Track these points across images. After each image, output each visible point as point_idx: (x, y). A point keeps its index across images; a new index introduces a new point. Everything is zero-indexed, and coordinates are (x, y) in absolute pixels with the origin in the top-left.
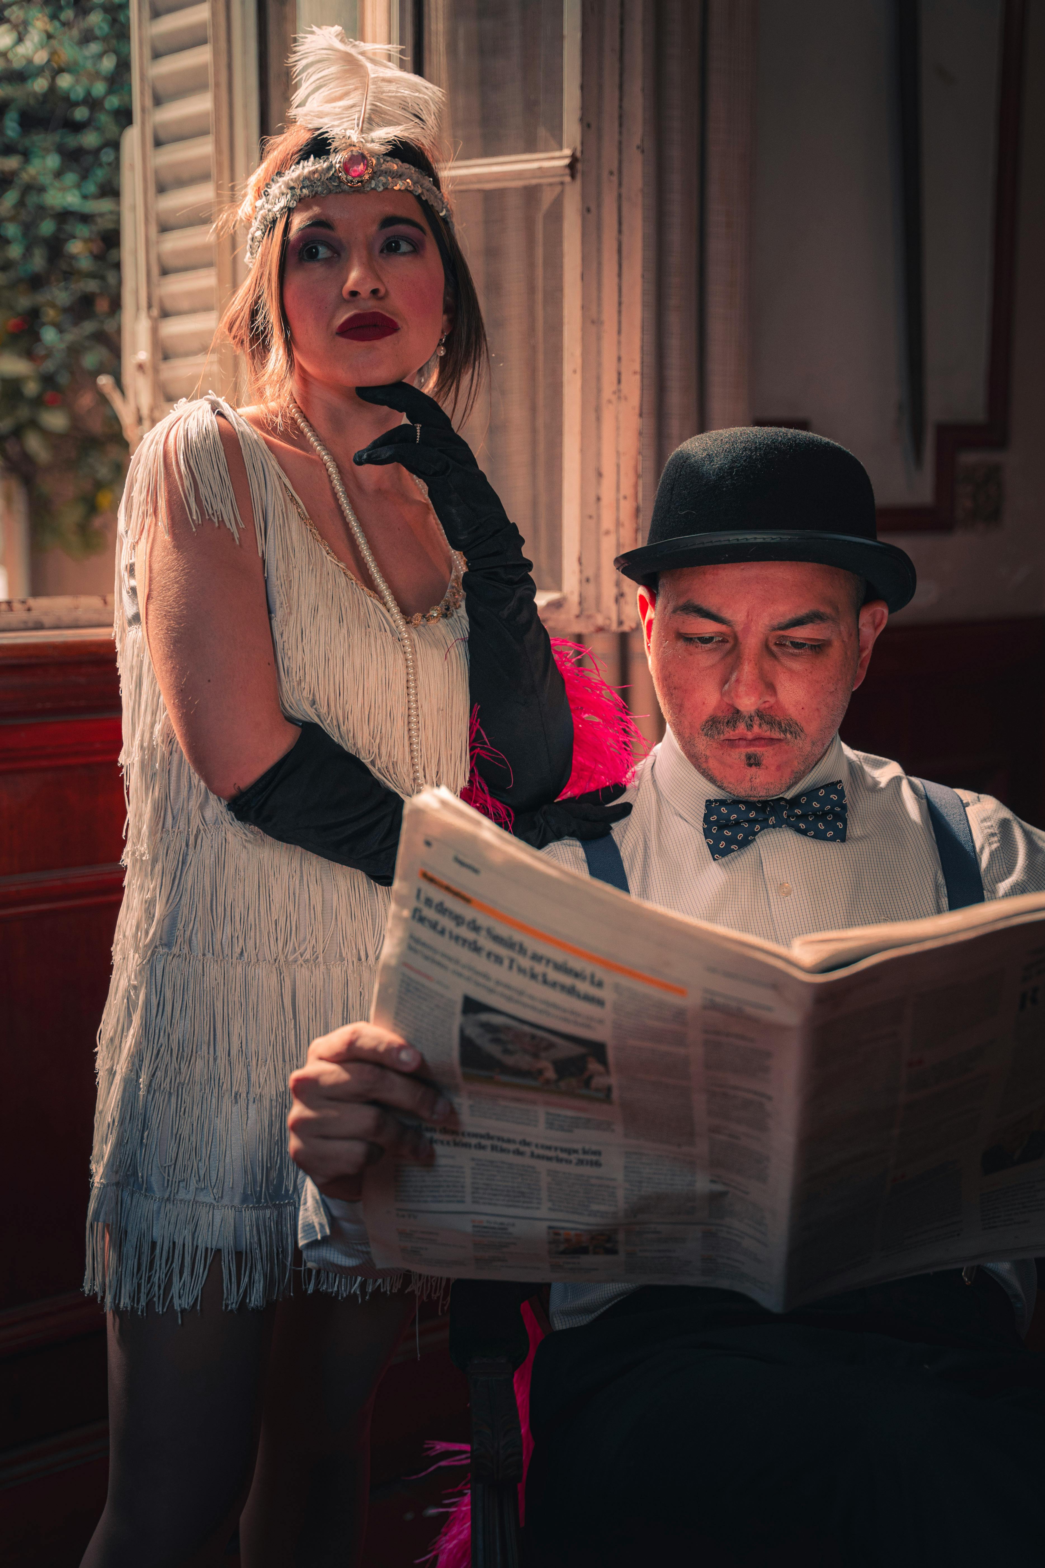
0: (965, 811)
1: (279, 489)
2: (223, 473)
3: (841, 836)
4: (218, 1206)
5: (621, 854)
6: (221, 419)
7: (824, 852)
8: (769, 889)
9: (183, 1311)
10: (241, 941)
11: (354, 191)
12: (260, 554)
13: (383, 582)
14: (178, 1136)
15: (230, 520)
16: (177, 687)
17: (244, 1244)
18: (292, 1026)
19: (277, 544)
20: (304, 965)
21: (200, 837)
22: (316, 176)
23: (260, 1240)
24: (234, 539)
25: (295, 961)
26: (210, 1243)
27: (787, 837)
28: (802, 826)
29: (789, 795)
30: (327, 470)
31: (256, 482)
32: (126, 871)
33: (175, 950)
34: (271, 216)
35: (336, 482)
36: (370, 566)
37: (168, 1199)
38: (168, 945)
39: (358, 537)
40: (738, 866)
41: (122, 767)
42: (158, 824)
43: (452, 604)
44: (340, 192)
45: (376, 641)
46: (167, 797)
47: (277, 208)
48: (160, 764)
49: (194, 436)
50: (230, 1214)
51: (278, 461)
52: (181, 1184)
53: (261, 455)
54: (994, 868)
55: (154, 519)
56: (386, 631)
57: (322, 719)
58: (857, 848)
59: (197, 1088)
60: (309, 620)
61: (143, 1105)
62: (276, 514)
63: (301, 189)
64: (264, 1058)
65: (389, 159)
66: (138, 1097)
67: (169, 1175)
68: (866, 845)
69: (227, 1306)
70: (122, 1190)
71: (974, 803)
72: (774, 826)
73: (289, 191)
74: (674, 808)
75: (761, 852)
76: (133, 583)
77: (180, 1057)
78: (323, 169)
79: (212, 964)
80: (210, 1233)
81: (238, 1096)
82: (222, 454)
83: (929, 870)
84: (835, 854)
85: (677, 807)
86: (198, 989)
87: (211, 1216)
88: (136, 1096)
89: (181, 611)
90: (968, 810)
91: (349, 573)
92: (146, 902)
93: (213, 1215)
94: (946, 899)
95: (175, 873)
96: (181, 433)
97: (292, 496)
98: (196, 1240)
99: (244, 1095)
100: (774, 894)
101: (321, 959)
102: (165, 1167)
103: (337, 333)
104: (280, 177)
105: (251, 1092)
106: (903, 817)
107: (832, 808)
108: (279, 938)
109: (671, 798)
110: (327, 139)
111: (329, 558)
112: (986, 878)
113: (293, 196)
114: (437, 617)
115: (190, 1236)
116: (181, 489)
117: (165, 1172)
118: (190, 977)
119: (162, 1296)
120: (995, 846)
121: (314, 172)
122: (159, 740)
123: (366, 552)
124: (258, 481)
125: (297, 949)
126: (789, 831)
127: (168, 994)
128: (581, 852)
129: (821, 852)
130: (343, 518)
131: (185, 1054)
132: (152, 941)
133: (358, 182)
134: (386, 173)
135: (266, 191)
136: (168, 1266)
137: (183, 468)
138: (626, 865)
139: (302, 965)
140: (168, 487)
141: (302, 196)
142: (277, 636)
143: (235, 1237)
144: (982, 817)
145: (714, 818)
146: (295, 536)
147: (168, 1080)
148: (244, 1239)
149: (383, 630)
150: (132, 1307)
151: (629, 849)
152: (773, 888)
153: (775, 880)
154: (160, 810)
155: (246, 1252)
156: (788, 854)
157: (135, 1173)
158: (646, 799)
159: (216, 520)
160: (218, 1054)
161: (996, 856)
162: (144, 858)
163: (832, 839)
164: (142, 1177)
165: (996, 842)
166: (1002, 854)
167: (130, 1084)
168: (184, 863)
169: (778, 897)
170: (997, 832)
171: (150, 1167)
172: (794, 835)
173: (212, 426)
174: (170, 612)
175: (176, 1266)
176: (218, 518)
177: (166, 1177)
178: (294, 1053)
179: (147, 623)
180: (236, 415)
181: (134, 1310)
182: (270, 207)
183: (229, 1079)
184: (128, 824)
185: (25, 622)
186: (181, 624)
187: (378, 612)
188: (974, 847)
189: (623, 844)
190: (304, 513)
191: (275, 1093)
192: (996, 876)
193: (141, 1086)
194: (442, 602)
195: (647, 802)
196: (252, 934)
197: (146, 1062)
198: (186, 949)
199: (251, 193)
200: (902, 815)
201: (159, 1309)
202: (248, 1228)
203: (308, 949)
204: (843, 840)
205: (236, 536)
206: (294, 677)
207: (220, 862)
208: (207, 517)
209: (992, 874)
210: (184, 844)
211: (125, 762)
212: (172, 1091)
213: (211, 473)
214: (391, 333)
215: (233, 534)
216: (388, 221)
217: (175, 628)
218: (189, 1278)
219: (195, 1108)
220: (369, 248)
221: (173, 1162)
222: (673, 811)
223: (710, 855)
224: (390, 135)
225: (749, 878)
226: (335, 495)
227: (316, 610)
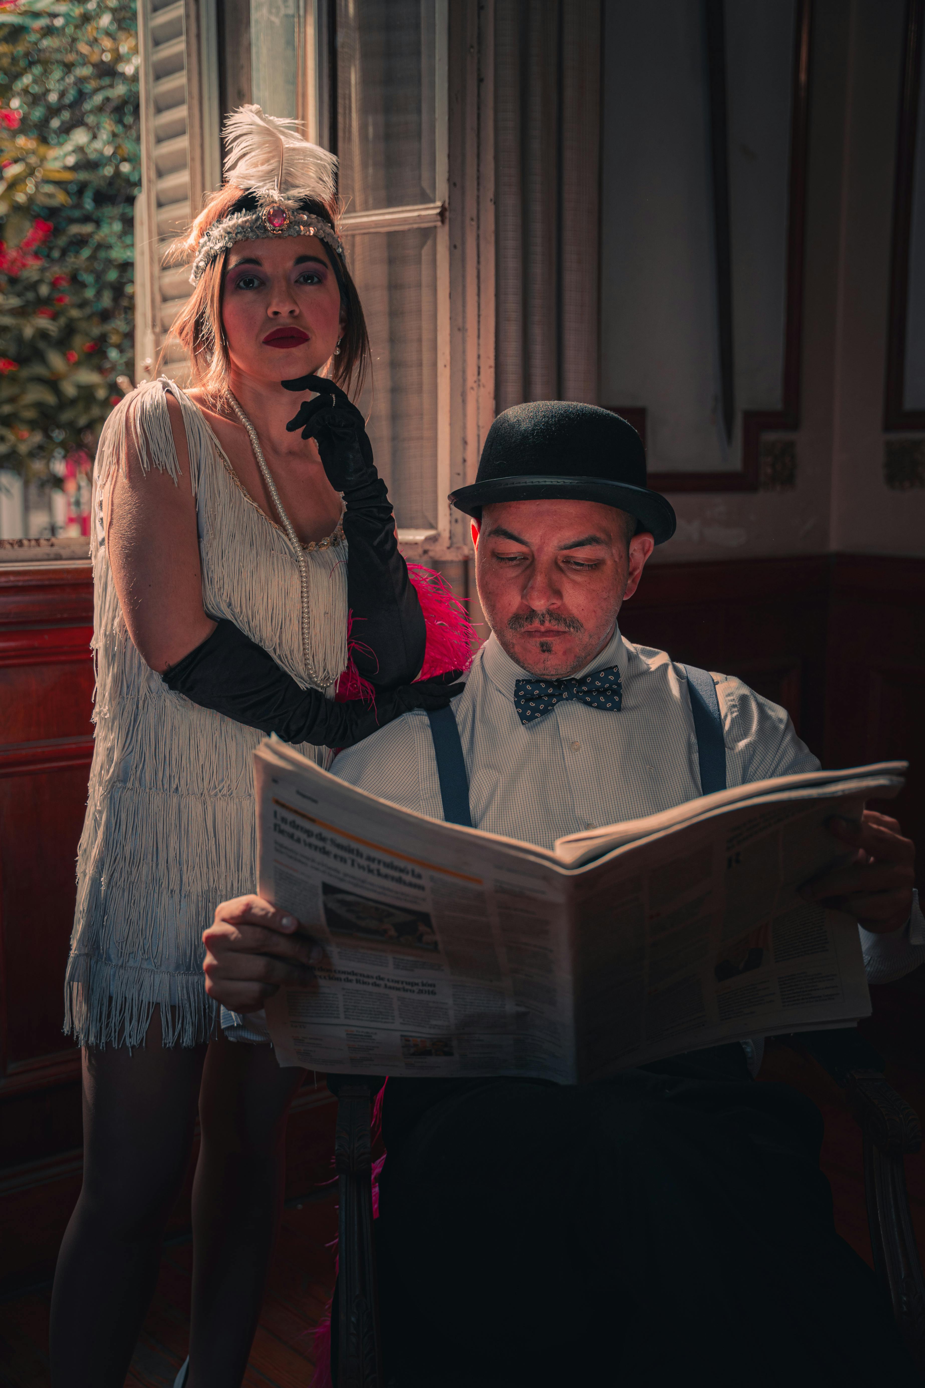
0: (715, 688)
1: (210, 448)
2: (168, 434)
3: (618, 707)
4: (157, 972)
5: (457, 719)
6: (169, 396)
7: (605, 719)
8: (563, 746)
9: (133, 1047)
10: (177, 780)
11: (276, 237)
12: (193, 495)
13: (287, 519)
14: (129, 920)
15: (171, 469)
16: (127, 590)
17: (177, 999)
18: (214, 843)
19: (206, 487)
20: (222, 798)
21: (147, 702)
22: (247, 224)
23: (189, 997)
24: (173, 483)
25: (216, 795)
26: (151, 999)
27: (578, 708)
28: (588, 699)
29: (579, 676)
30: (250, 436)
31: (193, 442)
32: (95, 727)
33: (129, 785)
34: (212, 252)
35: (256, 446)
36: (278, 507)
37: (122, 966)
38: (125, 781)
39: (270, 486)
40: (540, 730)
41: (93, 650)
42: (116, 692)
43: (339, 536)
44: (265, 238)
45: (277, 561)
46: (123, 672)
47: (217, 247)
48: (118, 647)
49: (148, 407)
50: (166, 978)
51: (212, 427)
52: (131, 955)
53: (198, 422)
54: (734, 731)
55: (117, 467)
56: (286, 554)
57: (236, 617)
58: (630, 715)
59: (143, 886)
60: (228, 544)
61: (104, 898)
62: (207, 465)
63: (236, 234)
64: (193, 865)
65: (301, 212)
66: (101, 891)
67: (122, 949)
68: (637, 713)
69: (165, 1044)
70: (91, 959)
71: (722, 682)
72: (567, 699)
73: (226, 235)
74: (496, 685)
75: (558, 719)
76: (102, 515)
77: (132, 863)
78: (252, 220)
79: (156, 795)
80: (152, 991)
81: (173, 893)
82: (168, 420)
83: (684, 732)
84: (613, 720)
85: (497, 685)
86: (145, 814)
87: (152, 979)
88: (99, 891)
89: (132, 534)
90: (718, 687)
91: (260, 510)
92: (108, 749)
93: (154, 978)
94: (698, 754)
95: (129, 728)
96: (139, 405)
97: (220, 452)
98: (141, 996)
99: (178, 891)
100: (567, 750)
101: (234, 794)
102: (119, 943)
103: (263, 342)
104: (220, 224)
105: (183, 890)
106: (667, 692)
107: (611, 686)
108: (204, 778)
109: (494, 678)
110: (255, 197)
111: (246, 499)
112: (727, 738)
113: (230, 239)
114: (327, 545)
115: (137, 994)
116: (136, 445)
117: (119, 946)
118: (139, 805)
119: (117, 1037)
120: (735, 714)
121: (246, 222)
122: (118, 630)
123: (275, 497)
124: (195, 441)
125: (217, 786)
126: (579, 704)
127: (123, 816)
128: (426, 720)
129: (602, 719)
130: (260, 471)
131: (135, 861)
132: (111, 778)
133: (279, 230)
134: (299, 223)
135: (208, 233)
136: (122, 1014)
137: (139, 430)
138: (460, 728)
139: (220, 799)
140: (128, 444)
141: (237, 239)
142: (204, 555)
143: (170, 994)
144: (727, 693)
145: (522, 693)
146: (221, 482)
147: (122, 879)
148: (177, 996)
149: (284, 553)
150: (97, 1043)
151: (463, 716)
152: (567, 746)
153: (568, 740)
154: (118, 681)
155: (179, 1006)
156: (578, 721)
157: (98, 948)
158: (476, 680)
159: (161, 469)
160: (160, 861)
161: (735, 722)
162: (106, 717)
163: (611, 709)
164: (103, 949)
165: (736, 712)
166: (740, 721)
167: (95, 883)
168: (135, 721)
169: (570, 752)
170: (737, 704)
171: (108, 943)
172: (583, 706)
173: (162, 400)
174: (124, 535)
175: (127, 1015)
176: (163, 467)
177: (120, 950)
178: (216, 862)
179: (108, 543)
180: (182, 393)
181: (97, 1046)
182: (212, 245)
183: (167, 880)
184: (96, 691)
185: (48, 554)
186: (131, 543)
187: (281, 540)
188: (720, 715)
189: (458, 712)
190: (229, 466)
191: (201, 891)
192: (735, 737)
193: (103, 883)
194: (332, 535)
195: (476, 682)
196: (185, 774)
197: (106, 866)
198: (137, 784)
199: (195, 232)
200: (666, 690)
201: (115, 1045)
202: (179, 989)
203: (225, 786)
204: (619, 710)
205: (176, 480)
206: (216, 585)
207: (160, 720)
208: (155, 466)
209: (732, 735)
210: (135, 707)
211: (95, 647)
212: (125, 887)
213: (159, 433)
214: (303, 342)
215: (173, 479)
216: (301, 259)
217: (127, 547)
218: (136, 1023)
219: (142, 900)
220: (287, 280)
221: (125, 939)
222: (495, 687)
223: (520, 721)
224: (302, 194)
225: (548, 739)
226: (254, 454)
227: (234, 536)
